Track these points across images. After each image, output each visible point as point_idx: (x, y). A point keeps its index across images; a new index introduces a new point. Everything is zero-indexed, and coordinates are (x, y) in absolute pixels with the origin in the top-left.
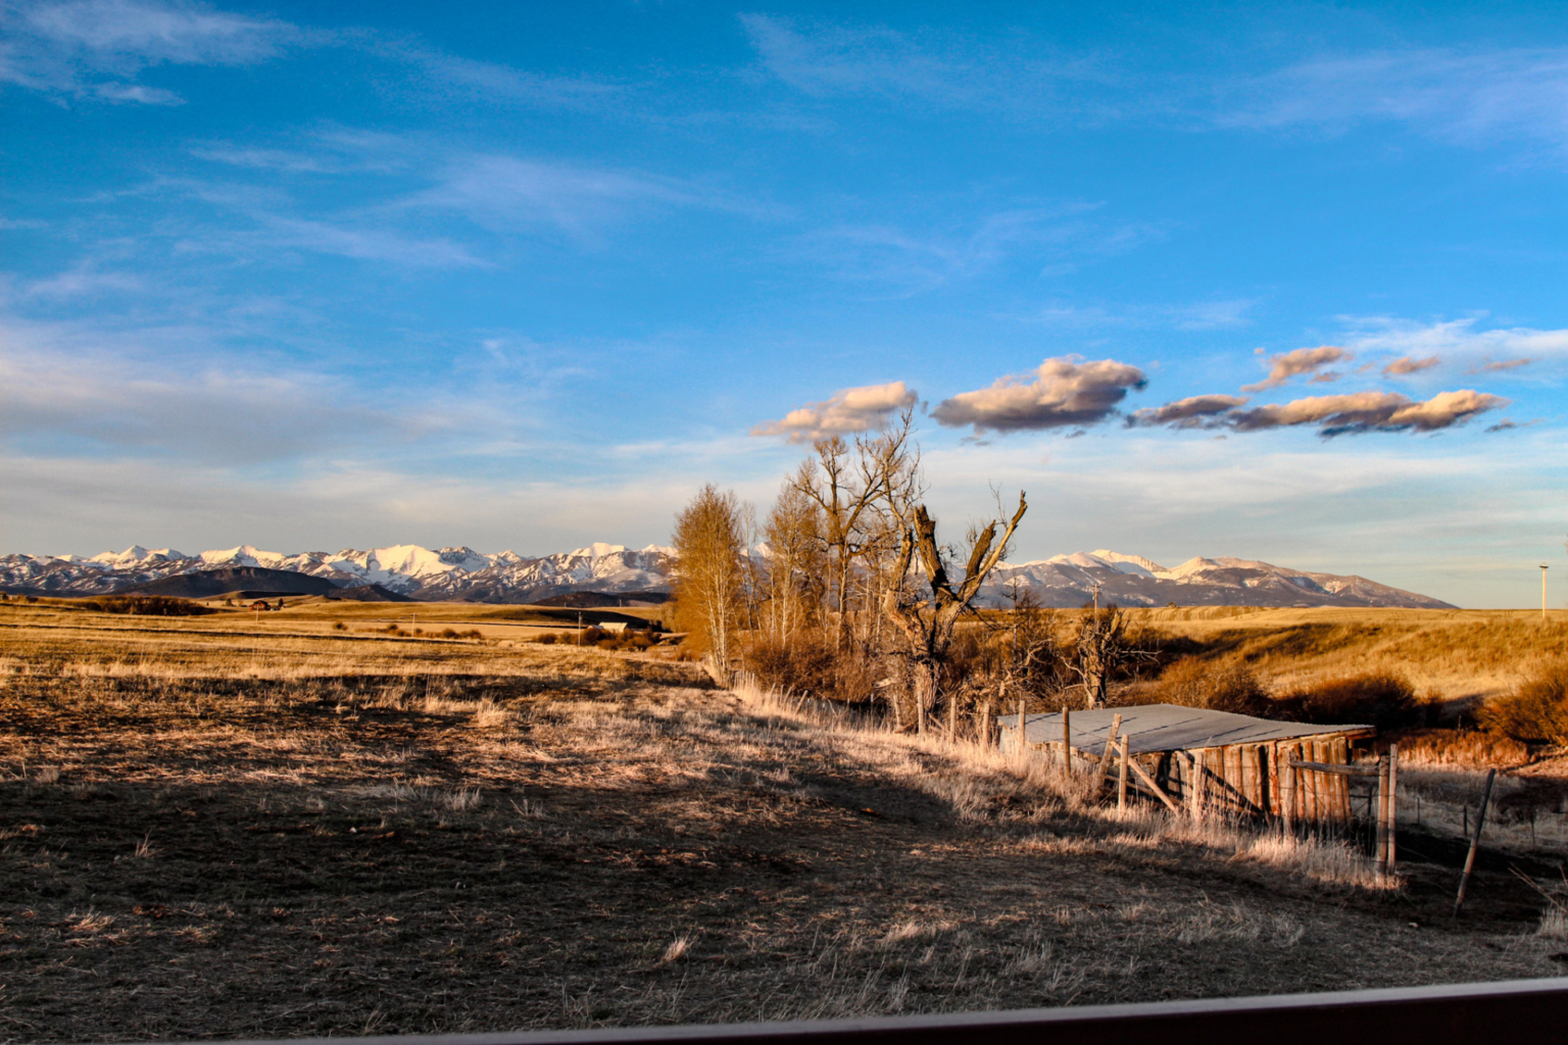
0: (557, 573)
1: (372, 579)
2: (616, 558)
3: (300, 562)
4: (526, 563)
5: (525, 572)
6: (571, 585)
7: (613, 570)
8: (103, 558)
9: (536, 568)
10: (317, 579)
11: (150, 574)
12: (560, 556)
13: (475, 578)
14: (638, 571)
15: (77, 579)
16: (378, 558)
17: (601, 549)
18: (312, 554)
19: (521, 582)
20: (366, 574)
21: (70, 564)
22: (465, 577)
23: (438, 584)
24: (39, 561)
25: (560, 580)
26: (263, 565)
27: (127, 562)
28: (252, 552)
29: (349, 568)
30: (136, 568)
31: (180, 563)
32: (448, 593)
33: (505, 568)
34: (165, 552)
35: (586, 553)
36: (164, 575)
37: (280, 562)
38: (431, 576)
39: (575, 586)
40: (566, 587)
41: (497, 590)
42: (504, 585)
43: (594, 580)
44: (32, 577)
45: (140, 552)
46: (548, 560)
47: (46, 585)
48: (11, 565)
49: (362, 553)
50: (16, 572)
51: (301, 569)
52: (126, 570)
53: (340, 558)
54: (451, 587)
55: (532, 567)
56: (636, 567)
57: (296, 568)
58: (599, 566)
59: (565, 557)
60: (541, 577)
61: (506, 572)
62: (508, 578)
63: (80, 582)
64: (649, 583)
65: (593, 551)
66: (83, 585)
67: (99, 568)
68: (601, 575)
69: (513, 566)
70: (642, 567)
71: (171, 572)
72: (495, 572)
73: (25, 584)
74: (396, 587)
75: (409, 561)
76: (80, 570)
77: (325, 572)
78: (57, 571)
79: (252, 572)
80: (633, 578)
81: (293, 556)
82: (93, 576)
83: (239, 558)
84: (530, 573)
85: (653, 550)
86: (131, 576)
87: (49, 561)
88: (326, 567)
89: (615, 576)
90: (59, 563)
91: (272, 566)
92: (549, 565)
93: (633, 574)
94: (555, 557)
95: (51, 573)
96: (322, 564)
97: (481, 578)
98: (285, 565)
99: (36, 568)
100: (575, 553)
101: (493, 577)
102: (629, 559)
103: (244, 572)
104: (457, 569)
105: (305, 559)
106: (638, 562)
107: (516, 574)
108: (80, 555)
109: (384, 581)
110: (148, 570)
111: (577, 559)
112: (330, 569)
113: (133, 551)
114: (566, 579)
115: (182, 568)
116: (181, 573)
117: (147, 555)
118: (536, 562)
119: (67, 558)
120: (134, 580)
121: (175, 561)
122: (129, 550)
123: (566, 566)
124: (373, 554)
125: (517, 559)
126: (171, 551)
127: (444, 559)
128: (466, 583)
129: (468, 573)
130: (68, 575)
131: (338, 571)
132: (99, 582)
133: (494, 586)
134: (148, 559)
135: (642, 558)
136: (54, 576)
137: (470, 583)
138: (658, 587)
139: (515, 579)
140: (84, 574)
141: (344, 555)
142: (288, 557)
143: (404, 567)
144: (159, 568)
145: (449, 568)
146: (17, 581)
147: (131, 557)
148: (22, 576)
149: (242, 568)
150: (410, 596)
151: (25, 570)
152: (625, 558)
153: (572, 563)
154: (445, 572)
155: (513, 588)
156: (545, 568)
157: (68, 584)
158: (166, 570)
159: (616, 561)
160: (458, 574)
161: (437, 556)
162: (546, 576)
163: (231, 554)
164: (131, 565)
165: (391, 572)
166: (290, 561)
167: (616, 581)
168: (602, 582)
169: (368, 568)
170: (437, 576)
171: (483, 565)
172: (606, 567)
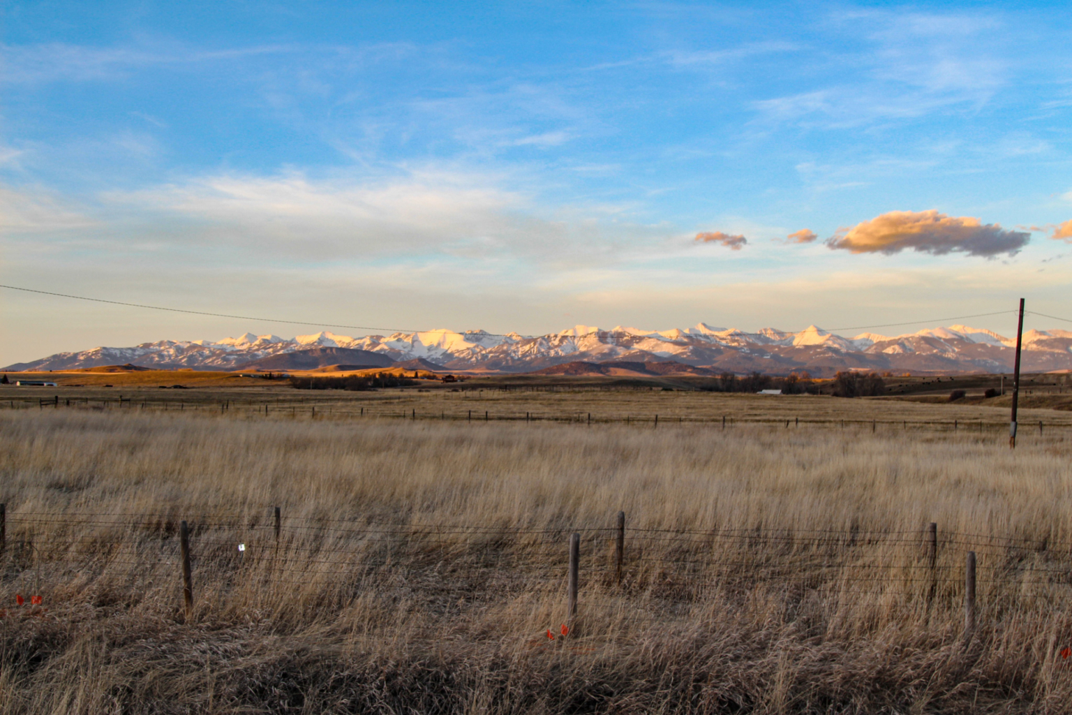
0: (550, 348)
1: (416, 353)
2: (593, 335)
3: (364, 343)
4: (527, 341)
5: (527, 348)
6: (561, 357)
7: (591, 345)
8: (224, 341)
9: (535, 344)
10: (377, 355)
11: (260, 353)
12: (552, 335)
13: (491, 352)
14: (609, 346)
15: (208, 357)
16: (420, 339)
17: (581, 331)
18: (372, 337)
19: (524, 355)
20: (411, 350)
21: (202, 347)
22: (484, 352)
23: (464, 358)
24: (181, 345)
25: (552, 353)
26: (340, 346)
27: (242, 344)
28: (330, 336)
29: (399, 346)
30: (250, 349)
31: (280, 345)
32: (472, 363)
33: (512, 345)
34: (268, 337)
35: (570, 333)
36: (269, 354)
37: (350, 343)
38: (458, 351)
39: (564, 357)
40: (557, 358)
41: (507, 361)
42: (512, 358)
43: (577, 353)
44: (177, 356)
45: (251, 337)
46: (543, 338)
47: (187, 362)
48: (162, 348)
49: (408, 336)
50: (166, 353)
51: (365, 348)
52: (242, 351)
53: (393, 340)
54: (474, 359)
55: (532, 344)
56: (607, 343)
57: (362, 347)
58: (580, 343)
59: (556, 336)
60: (539, 351)
61: (513, 348)
62: (514, 352)
63: (211, 360)
64: (618, 354)
65: (575, 331)
66: (213, 361)
67: (223, 350)
68: (582, 349)
69: (517, 343)
70: (612, 343)
71: (274, 352)
72: (505, 348)
73: (173, 361)
74: (433, 359)
75: (441, 341)
76: (210, 351)
77: (381, 350)
78: (194, 352)
79: (334, 350)
80: (606, 351)
81: (359, 339)
82: (218, 356)
83: (320, 341)
84: (531, 348)
85: (620, 330)
86: (246, 355)
87: (188, 345)
88: (382, 346)
89: (593, 350)
90: (195, 346)
91: (344, 346)
92: (544, 342)
93: (606, 348)
94: (549, 337)
95: (190, 353)
96: (379, 344)
97: (495, 352)
98: (353, 346)
99: (180, 350)
100: (561, 334)
101: (504, 352)
102: (602, 337)
103: (328, 351)
104: (477, 346)
105: (368, 342)
106: (609, 340)
107: (520, 349)
108: (208, 340)
109: (425, 355)
110: (258, 350)
111: (564, 337)
112: (386, 347)
113: (246, 337)
114: (557, 353)
115: (282, 348)
116: (281, 352)
117: (256, 339)
118: (535, 340)
119: (199, 342)
120: (249, 357)
121: (277, 344)
122: (244, 336)
123: (556, 342)
124: (416, 335)
125: (519, 338)
126: (273, 337)
127: (467, 339)
128: (484, 357)
129: (485, 349)
130: (201, 355)
131: (392, 349)
132: (224, 359)
133: (505, 358)
134: (257, 342)
135: (612, 337)
136: (192, 356)
137: (487, 356)
138: (625, 357)
139: (520, 353)
140: (213, 354)
141: (395, 337)
142: (355, 339)
143: (439, 344)
144: (265, 348)
145: (471, 345)
146: (167, 360)
147: (245, 341)
148: (170, 356)
149: (327, 348)
150: (445, 366)
151: (172, 351)
152: (599, 337)
153: (561, 341)
154: (468, 349)
155: (519, 359)
156: (541, 344)
157: (202, 361)
158: (271, 350)
159: (593, 340)
160: (478, 350)
161: (462, 337)
162: (543, 350)
163: (314, 338)
164: (245, 347)
165: (430, 349)
166: (357, 342)
167: (594, 353)
168: (583, 354)
169: (413, 346)
170: (462, 352)
171: (495, 343)
172: (586, 343)
